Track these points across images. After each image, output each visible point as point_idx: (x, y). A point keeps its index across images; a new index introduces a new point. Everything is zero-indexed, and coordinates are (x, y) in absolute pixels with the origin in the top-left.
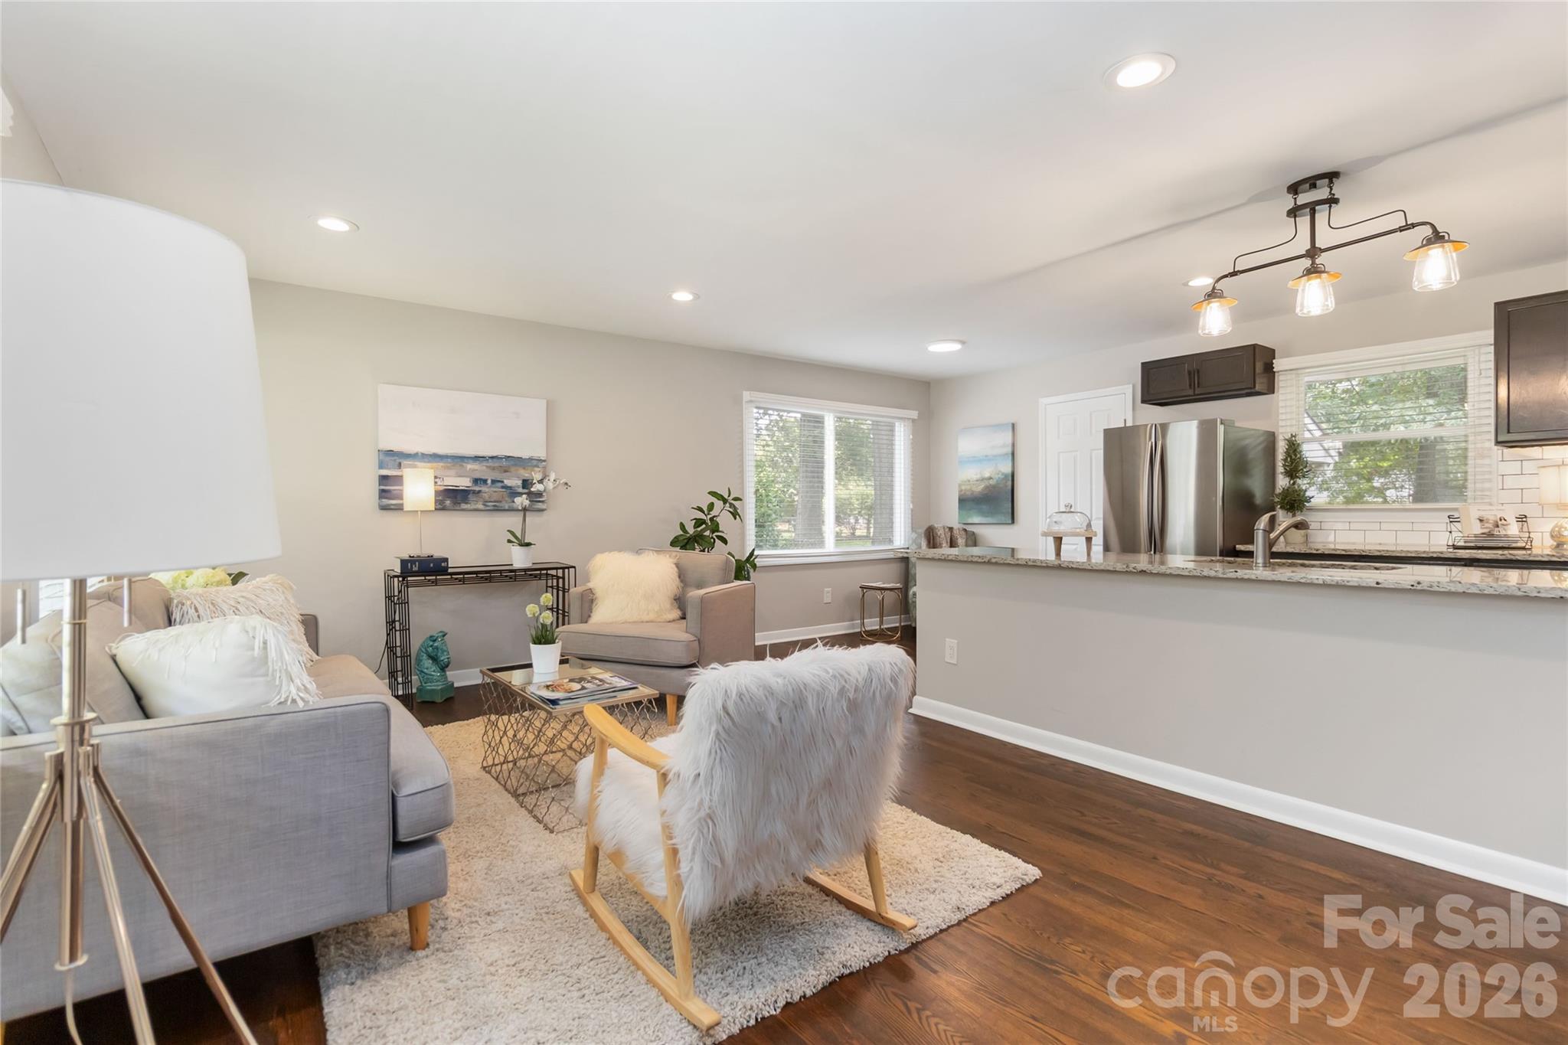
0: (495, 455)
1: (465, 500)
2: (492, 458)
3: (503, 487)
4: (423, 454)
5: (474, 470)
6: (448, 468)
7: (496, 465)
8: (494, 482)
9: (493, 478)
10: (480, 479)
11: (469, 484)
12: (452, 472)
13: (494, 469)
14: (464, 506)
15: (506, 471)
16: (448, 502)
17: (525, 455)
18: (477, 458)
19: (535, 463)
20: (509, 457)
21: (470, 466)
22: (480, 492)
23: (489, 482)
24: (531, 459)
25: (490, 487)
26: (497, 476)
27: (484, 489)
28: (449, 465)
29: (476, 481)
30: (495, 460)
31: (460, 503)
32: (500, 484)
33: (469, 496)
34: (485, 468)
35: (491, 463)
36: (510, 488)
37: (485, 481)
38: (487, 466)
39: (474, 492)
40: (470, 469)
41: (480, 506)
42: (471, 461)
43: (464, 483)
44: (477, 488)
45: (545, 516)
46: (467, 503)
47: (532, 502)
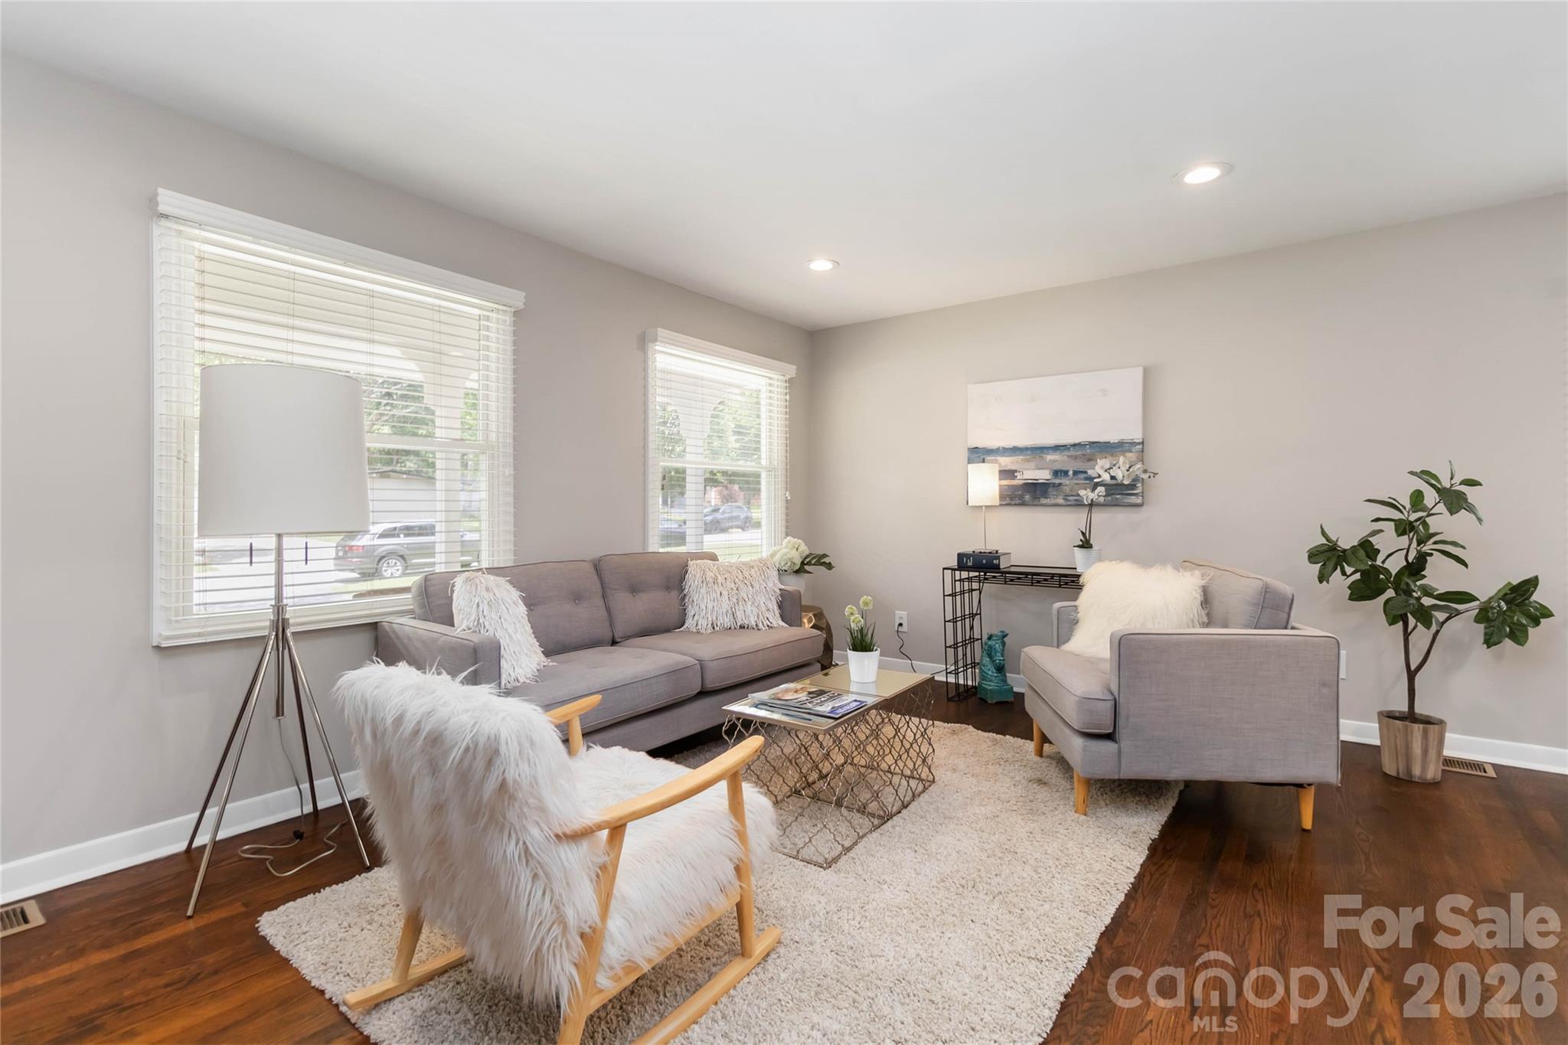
0: (1077, 441)
1: (1045, 494)
2: (1074, 445)
3: (1086, 479)
4: (1004, 448)
5: (1055, 461)
6: (1028, 461)
7: (1079, 453)
8: (1075, 473)
9: (1075, 469)
10: (1061, 471)
11: (1048, 476)
12: (1032, 465)
13: (1076, 458)
14: (1043, 501)
15: (1089, 460)
16: (1027, 497)
17: (1113, 438)
18: (1057, 448)
19: (1127, 447)
20: (1094, 443)
21: (1050, 457)
22: (1060, 484)
23: (1071, 473)
25: (1071, 479)
26: (1079, 465)
27: (1064, 481)
28: (1028, 457)
29: (1056, 473)
30: (1077, 447)
31: (1039, 498)
32: (1083, 476)
33: (1049, 490)
34: (1066, 457)
35: (1072, 452)
36: (1091, 479)
37: (1066, 473)
38: (1068, 456)
39: (1054, 485)
40: (1050, 460)
41: (1061, 501)
42: (1051, 451)
43: (1043, 475)
44: (1057, 481)
45: (1144, 513)
46: (1046, 498)
47: (1120, 493)
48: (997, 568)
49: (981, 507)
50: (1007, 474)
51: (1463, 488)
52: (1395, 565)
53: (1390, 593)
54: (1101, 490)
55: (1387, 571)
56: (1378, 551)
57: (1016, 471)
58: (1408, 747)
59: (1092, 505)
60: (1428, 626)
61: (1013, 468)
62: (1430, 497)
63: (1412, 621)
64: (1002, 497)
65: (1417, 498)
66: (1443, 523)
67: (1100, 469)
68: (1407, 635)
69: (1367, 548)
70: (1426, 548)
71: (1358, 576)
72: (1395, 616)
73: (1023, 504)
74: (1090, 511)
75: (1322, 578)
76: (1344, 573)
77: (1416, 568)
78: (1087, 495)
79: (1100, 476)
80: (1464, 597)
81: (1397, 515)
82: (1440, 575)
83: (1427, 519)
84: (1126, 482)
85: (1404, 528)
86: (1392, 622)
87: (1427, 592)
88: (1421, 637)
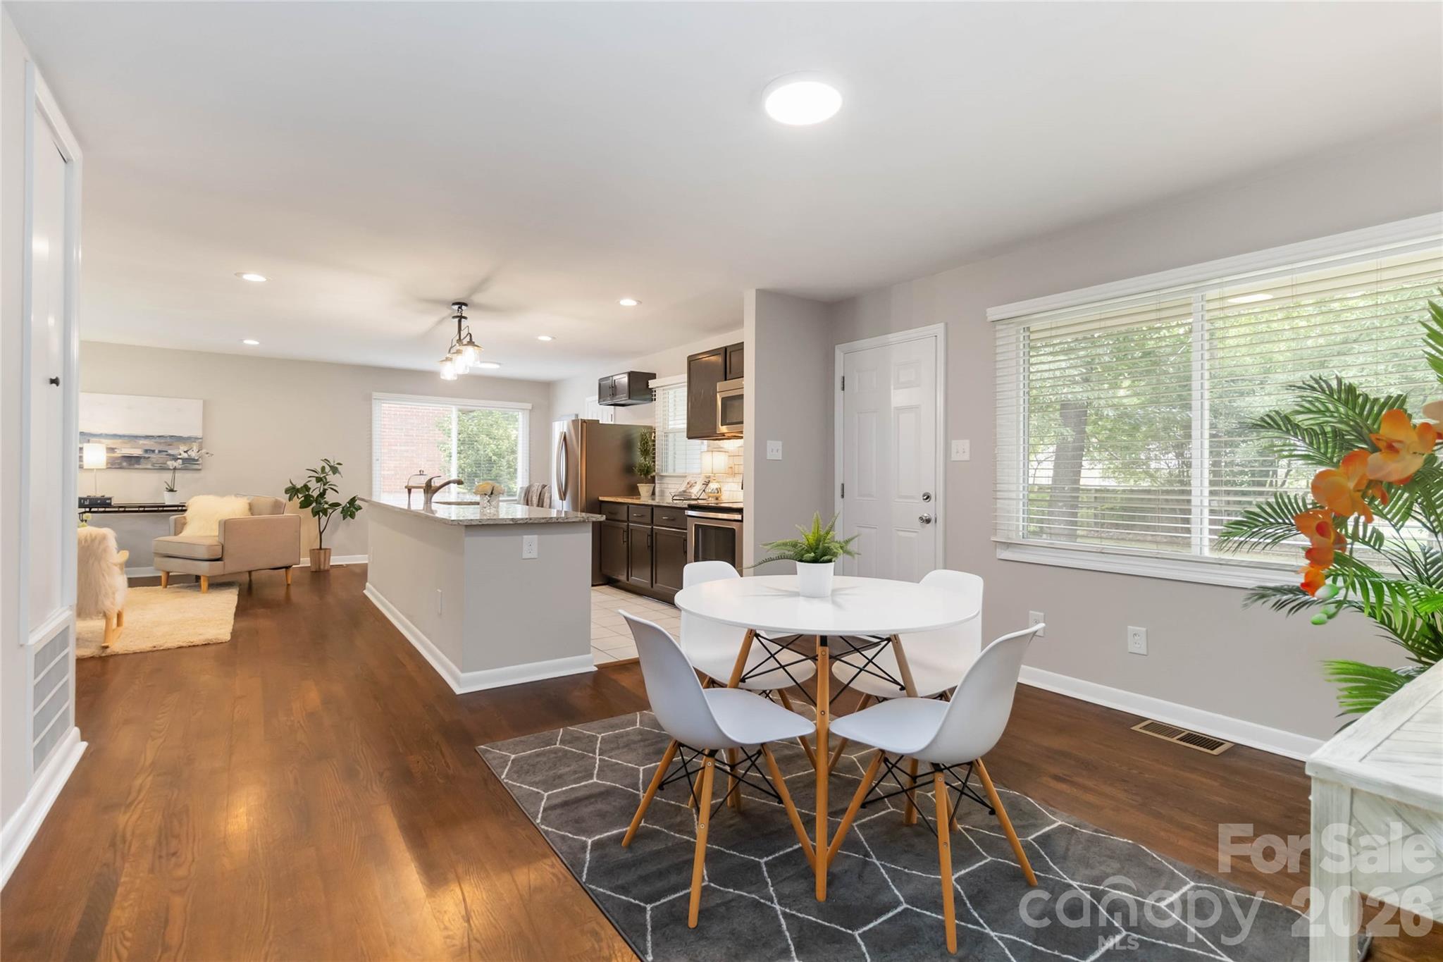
0: (161, 434)
1: (138, 463)
2: (159, 436)
3: (167, 455)
4: (106, 434)
5: (144, 444)
6: (127, 443)
7: (162, 441)
8: (160, 452)
9: (160, 449)
10: (150, 450)
11: (141, 453)
12: (128, 446)
13: (160, 443)
14: (137, 466)
15: (171, 445)
16: (125, 464)
17: (186, 435)
18: (147, 437)
19: (195, 440)
20: (172, 436)
21: (141, 442)
22: (149, 457)
23: (157, 451)
24: (189, 438)
25: (157, 454)
26: (162, 448)
27: (152, 455)
28: (125, 441)
29: (146, 451)
30: (161, 438)
31: (132, 464)
32: (166, 453)
33: (141, 460)
34: (153, 443)
35: (158, 440)
36: (173, 455)
37: (153, 451)
38: (155, 442)
39: (145, 458)
40: (142, 444)
41: (149, 466)
42: (143, 439)
43: (137, 452)
44: (147, 455)
45: (202, 474)
46: (139, 464)
47: (190, 464)
48: (109, 505)
49: (93, 469)
50: (111, 450)
51: (337, 466)
52: (315, 494)
53: (314, 504)
54: (180, 461)
55: (312, 497)
56: (310, 488)
57: (116, 448)
58: (319, 559)
59: (175, 469)
60: (326, 516)
61: (114, 447)
62: (328, 469)
63: (321, 514)
64: (107, 464)
65: (323, 469)
66: (331, 478)
67: (181, 450)
68: (319, 519)
69: (306, 487)
70: (326, 487)
71: (303, 498)
72: (315, 513)
73: (121, 468)
74: (174, 473)
75: (290, 499)
76: (298, 497)
77: (322, 495)
78: (171, 464)
79: (180, 454)
80: (337, 505)
81: (317, 475)
82: (331, 497)
83: (327, 477)
84: (196, 458)
85: (319, 480)
86: (314, 516)
87: (326, 503)
88: (324, 519)
